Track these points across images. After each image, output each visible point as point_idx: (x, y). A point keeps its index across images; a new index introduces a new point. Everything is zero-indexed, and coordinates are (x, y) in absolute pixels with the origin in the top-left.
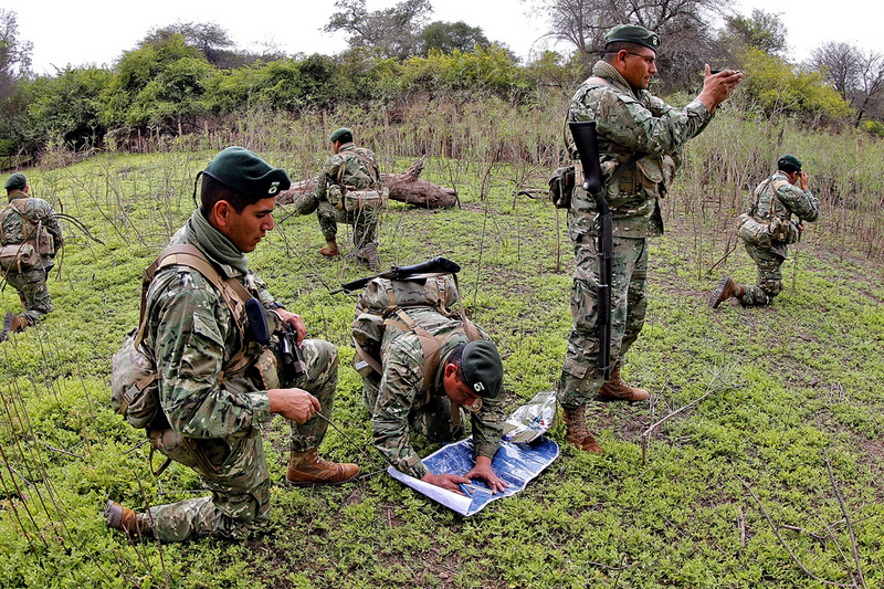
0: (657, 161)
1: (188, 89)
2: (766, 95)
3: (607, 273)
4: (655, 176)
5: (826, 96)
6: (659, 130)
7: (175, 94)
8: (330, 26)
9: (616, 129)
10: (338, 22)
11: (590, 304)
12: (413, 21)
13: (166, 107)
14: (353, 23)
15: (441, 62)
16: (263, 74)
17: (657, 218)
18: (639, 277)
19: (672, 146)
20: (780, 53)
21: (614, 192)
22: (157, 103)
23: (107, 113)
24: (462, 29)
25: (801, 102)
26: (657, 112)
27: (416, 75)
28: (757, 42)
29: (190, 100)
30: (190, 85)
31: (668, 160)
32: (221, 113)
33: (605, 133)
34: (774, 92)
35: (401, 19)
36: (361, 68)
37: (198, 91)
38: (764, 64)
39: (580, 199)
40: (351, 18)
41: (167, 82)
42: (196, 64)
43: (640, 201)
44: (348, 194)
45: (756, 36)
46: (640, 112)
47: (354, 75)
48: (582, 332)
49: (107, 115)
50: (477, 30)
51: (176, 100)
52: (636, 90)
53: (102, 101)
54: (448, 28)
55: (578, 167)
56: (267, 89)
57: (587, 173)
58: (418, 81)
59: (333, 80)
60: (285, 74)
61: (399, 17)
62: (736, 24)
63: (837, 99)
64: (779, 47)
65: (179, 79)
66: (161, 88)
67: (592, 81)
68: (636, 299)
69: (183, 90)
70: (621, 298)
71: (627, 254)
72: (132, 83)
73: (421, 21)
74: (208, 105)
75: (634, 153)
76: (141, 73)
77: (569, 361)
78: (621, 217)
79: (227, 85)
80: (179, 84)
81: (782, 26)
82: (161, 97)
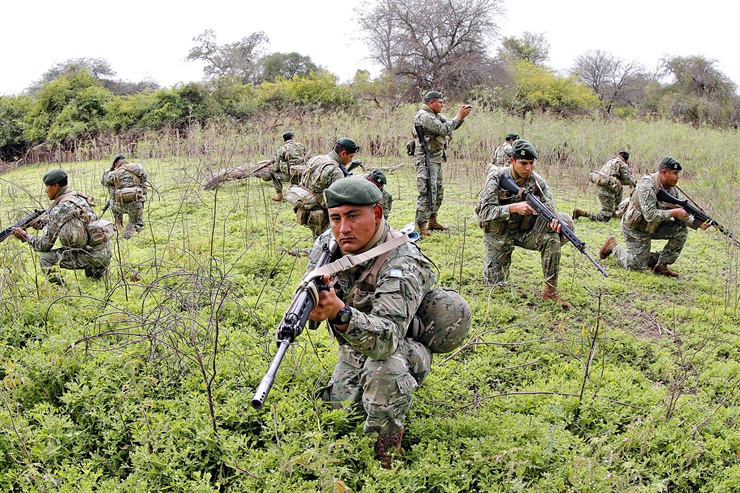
0: (444, 137)
1: (95, 112)
2: (532, 96)
3: (429, 174)
4: (443, 142)
5: (581, 93)
6: (443, 127)
7: (84, 115)
8: (188, 58)
9: (429, 127)
10: (195, 54)
11: (424, 185)
12: (253, 51)
13: (80, 126)
14: (208, 53)
15: (285, 86)
16: (152, 99)
17: (444, 157)
18: (440, 179)
19: (448, 132)
20: (545, 63)
21: (429, 148)
22: (72, 123)
23: (32, 131)
24: (295, 57)
25: (560, 99)
26: (443, 121)
27: (268, 96)
28: (527, 56)
29: (96, 120)
30: (94, 108)
31: (447, 137)
32: (122, 130)
33: (426, 129)
34: (539, 93)
35: (244, 51)
36: (225, 93)
37: (101, 113)
38: (531, 73)
39: (418, 151)
40: (205, 51)
41: (78, 106)
42: (98, 92)
43: (438, 151)
44: (292, 167)
45: (526, 50)
46: (438, 122)
47: (220, 98)
48: (422, 195)
49: (31, 133)
50: (308, 58)
51: (86, 120)
52: (436, 113)
53: (26, 122)
54: (285, 57)
55: (417, 140)
56: (156, 111)
57: (420, 141)
58: (269, 101)
59: (205, 102)
60: (170, 98)
61: (242, 49)
62: (511, 44)
63: (589, 94)
64: (544, 58)
65: (88, 103)
66: (75, 110)
67: (421, 111)
68: (440, 187)
69: (90, 112)
70: (434, 182)
71: (435, 168)
72: (52, 107)
73: (262, 51)
74: (112, 124)
75: (435, 135)
76: (59, 99)
77: (418, 206)
78: (432, 156)
79: (125, 108)
80: (87, 107)
81: (546, 42)
82: (75, 118)
